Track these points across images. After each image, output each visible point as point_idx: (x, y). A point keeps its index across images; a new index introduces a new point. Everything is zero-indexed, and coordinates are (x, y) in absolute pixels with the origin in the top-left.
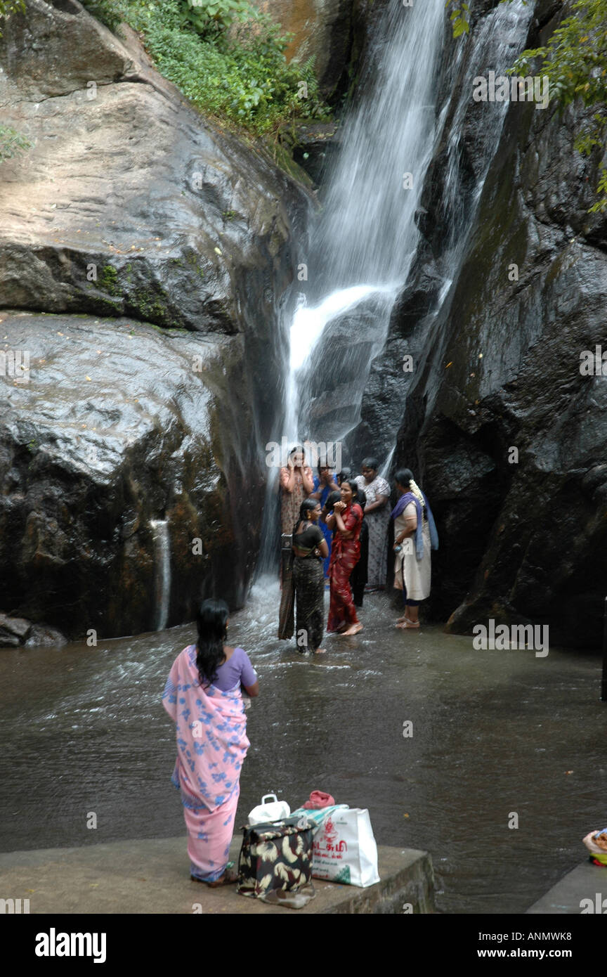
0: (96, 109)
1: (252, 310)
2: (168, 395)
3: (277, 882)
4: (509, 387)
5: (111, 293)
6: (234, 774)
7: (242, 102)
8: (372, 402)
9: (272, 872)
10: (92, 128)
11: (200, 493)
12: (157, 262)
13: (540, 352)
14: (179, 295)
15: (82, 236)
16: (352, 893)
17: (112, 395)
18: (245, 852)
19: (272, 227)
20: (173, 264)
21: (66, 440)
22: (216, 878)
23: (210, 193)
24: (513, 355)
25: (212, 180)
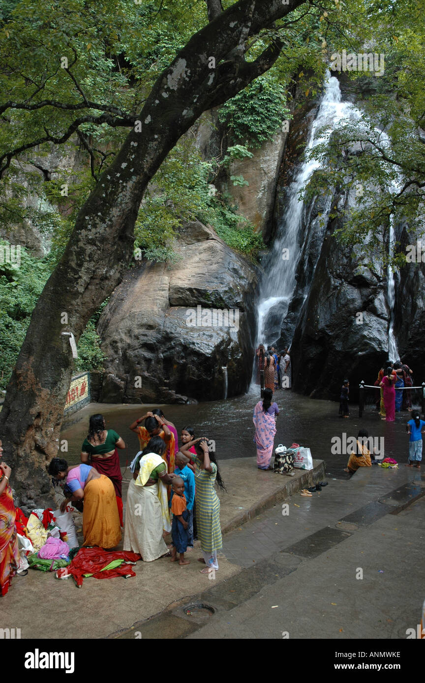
0: (201, 248)
1: (248, 305)
2: (226, 330)
3: (285, 469)
4: (327, 326)
5: (208, 301)
6: (272, 439)
7: (242, 245)
8: (284, 331)
9: (284, 466)
10: (200, 253)
11: (236, 358)
12: (221, 291)
13: (336, 315)
14: (228, 301)
15: (199, 284)
16: (306, 471)
17: (210, 330)
18: (276, 460)
19: (253, 280)
20: (226, 292)
21: (198, 344)
22: (267, 468)
23: (235, 271)
24: (328, 317)
25: (236, 267)
